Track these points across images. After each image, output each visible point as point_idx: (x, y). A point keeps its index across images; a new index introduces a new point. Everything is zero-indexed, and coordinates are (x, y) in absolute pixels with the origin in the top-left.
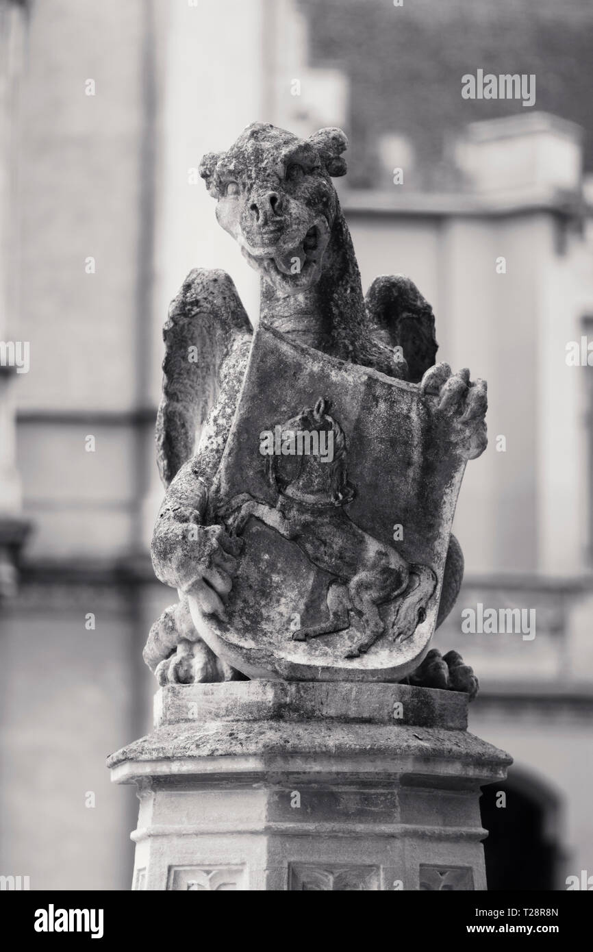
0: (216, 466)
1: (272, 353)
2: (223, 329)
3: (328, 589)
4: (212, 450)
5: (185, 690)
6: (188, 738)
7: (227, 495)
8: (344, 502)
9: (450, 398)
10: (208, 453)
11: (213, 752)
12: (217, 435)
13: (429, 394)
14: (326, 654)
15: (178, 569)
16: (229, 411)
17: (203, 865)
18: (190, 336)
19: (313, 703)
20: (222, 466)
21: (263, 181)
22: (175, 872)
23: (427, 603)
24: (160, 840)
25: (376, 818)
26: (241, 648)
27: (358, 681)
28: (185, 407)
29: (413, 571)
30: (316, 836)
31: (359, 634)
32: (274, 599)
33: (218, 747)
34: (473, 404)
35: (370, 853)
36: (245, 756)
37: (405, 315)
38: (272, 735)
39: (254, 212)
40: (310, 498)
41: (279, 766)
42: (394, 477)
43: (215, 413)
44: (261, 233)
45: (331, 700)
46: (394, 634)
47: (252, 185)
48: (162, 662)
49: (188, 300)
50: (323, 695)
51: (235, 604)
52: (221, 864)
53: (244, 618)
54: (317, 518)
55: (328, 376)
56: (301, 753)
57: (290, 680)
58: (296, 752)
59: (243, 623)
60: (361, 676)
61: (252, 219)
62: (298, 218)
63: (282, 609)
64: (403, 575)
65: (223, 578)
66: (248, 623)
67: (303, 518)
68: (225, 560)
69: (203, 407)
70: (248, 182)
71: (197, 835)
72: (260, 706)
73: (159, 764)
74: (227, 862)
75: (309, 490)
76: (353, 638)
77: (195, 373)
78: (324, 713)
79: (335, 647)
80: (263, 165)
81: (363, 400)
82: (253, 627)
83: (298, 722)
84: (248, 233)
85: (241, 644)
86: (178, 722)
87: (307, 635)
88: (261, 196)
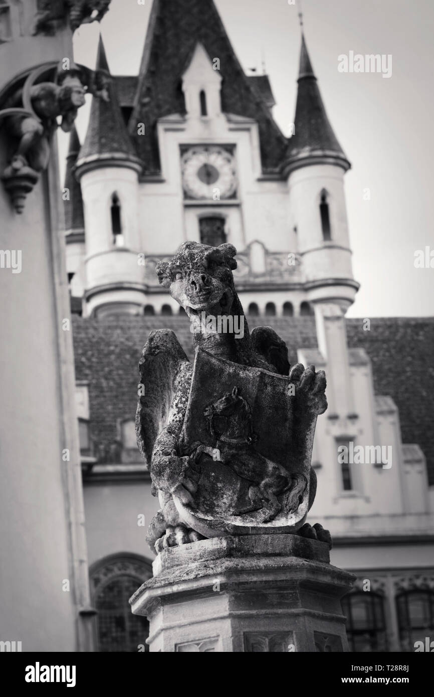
0: (180, 428)
1: (207, 364)
2: (174, 360)
3: (249, 489)
4: (176, 421)
5: (175, 549)
6: (181, 572)
7: (188, 442)
8: (253, 442)
9: (306, 381)
10: (174, 423)
11: (197, 576)
12: (178, 413)
13: (294, 380)
14: (252, 521)
15: (168, 480)
16: (184, 399)
17: (195, 640)
18: (153, 369)
19: (248, 547)
20: (184, 427)
21: (196, 269)
22: (179, 647)
23: (303, 493)
24: (168, 631)
25: (289, 606)
26: (206, 520)
27: (271, 534)
28: (151, 410)
29: (294, 477)
30: (257, 617)
31: (268, 511)
32: (220, 496)
33: (199, 572)
34: (319, 383)
35: (287, 624)
36: (215, 575)
37: (272, 347)
38: (228, 563)
39: (193, 285)
40: (234, 441)
41: (235, 579)
42: (278, 428)
43: (176, 401)
44: (198, 296)
45: (258, 545)
46: (287, 510)
47: (190, 272)
48: (158, 540)
49: (153, 346)
50: (253, 542)
51: (199, 499)
52: (205, 638)
53: (205, 506)
54: (238, 451)
55: (238, 374)
56: (246, 570)
57: (235, 535)
58: (243, 571)
59: (205, 508)
60: (273, 531)
61: (193, 290)
62: (217, 287)
63: (225, 500)
64: (288, 479)
65: (193, 483)
66: (208, 508)
67: (231, 452)
68: (193, 474)
69: (163, 408)
70: (188, 271)
71: (190, 624)
72: (219, 551)
73: (166, 588)
74: (209, 636)
75: (233, 437)
76: (266, 513)
77: (156, 390)
78: (255, 552)
79: (256, 518)
80: (195, 261)
81: (259, 386)
82: (210, 510)
83: (241, 557)
84: (191, 297)
85: (206, 518)
86: (173, 567)
87: (240, 513)
88: (197, 277)
